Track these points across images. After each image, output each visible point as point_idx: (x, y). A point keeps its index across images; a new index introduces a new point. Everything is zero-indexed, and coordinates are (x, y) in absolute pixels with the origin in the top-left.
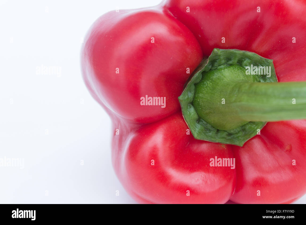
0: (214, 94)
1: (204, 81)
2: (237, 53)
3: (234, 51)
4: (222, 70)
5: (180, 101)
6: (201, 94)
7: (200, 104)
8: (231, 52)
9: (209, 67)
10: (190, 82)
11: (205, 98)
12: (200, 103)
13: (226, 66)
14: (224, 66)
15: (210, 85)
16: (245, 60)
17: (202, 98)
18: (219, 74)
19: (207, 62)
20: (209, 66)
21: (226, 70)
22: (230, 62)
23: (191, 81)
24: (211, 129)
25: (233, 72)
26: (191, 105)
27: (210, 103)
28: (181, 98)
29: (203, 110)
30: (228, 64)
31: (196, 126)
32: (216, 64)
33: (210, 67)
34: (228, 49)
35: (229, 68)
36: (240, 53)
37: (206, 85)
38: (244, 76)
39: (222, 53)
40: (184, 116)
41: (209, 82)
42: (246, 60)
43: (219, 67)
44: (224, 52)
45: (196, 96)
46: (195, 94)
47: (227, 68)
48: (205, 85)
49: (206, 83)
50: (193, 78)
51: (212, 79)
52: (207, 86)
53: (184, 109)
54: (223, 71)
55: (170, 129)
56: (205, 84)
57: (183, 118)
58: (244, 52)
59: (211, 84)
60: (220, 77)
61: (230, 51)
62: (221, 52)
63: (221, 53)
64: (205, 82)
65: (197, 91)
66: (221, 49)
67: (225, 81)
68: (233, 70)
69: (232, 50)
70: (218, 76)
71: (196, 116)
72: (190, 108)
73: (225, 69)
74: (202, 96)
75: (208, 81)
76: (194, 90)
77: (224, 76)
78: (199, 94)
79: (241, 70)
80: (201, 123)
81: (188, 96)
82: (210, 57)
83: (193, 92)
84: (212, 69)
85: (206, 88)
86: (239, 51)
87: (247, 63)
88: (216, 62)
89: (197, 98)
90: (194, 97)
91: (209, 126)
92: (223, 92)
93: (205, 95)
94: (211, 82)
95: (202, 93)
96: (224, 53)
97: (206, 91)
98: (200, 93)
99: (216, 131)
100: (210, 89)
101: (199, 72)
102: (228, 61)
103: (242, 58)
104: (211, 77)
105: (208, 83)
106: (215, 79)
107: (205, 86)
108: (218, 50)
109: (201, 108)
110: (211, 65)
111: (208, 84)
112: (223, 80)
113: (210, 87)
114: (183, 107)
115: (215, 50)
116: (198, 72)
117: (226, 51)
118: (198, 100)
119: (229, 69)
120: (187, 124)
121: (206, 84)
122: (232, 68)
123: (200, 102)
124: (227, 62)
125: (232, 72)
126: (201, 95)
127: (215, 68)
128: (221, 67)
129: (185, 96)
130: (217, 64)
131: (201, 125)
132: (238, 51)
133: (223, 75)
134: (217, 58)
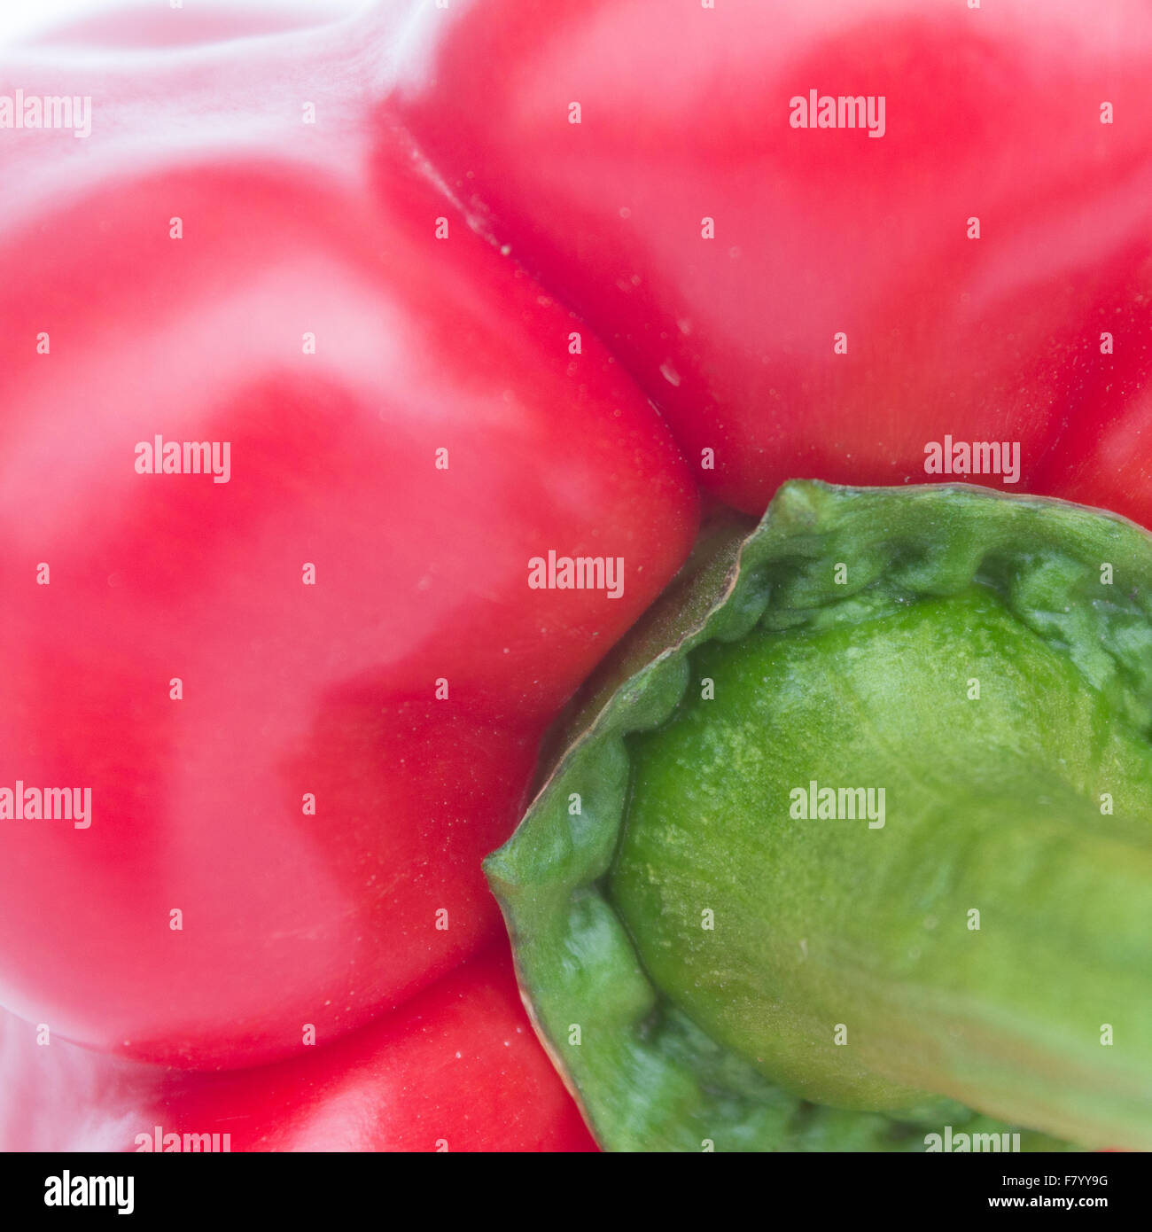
0: (773, 854)
1: (704, 724)
2: (977, 514)
3: (953, 501)
4: (847, 645)
5: (495, 889)
6: (672, 830)
7: (667, 910)
8: (923, 508)
9: (747, 608)
10: (585, 742)
11: (703, 872)
12: (662, 904)
13: (886, 607)
14: (869, 609)
15: (750, 764)
16: (1038, 563)
17: (682, 864)
18: (825, 683)
19: (729, 582)
20: (748, 599)
21: (880, 643)
22: (919, 578)
23: (593, 726)
24: (752, 1092)
25: (931, 671)
26: (597, 904)
27: (738, 917)
28: (504, 866)
29: (688, 961)
30: (902, 591)
31: (629, 1075)
32: (801, 593)
33: (756, 609)
34: (900, 482)
35: (902, 627)
36: (995, 519)
37: (718, 761)
38: (1019, 716)
39: (854, 515)
40: (532, 997)
41: (737, 740)
42: (1047, 566)
43: (827, 617)
44: (866, 507)
45: (637, 839)
46: (628, 816)
47: (889, 628)
48: (710, 762)
49: (721, 739)
50: (610, 712)
51: (764, 719)
52: (721, 772)
53: (532, 944)
54: (852, 652)
55: (414, 1119)
56: (710, 751)
57: (521, 1015)
58: (1029, 511)
59: (755, 753)
60: (831, 705)
61: (917, 499)
62: (845, 509)
63: (838, 519)
64: (710, 735)
65: (645, 802)
66: (840, 487)
67: (863, 747)
68: (937, 646)
69: (933, 495)
70: (813, 691)
71: (632, 994)
72: (588, 923)
73: (871, 636)
74: (682, 847)
75: (734, 725)
76: (621, 785)
77: (863, 705)
78: (658, 823)
79: (1004, 654)
80: (671, 1043)
81: (570, 844)
82: (754, 543)
83: (610, 805)
84: (772, 622)
85: (717, 784)
86: (991, 501)
87: (1056, 590)
88: (805, 575)
89: (645, 863)
90: (622, 846)
91: (734, 1071)
92: (838, 853)
93: (702, 842)
94: (753, 739)
95: (679, 825)
96: (870, 516)
97: (717, 814)
98: (663, 818)
99: (790, 1109)
100: (747, 803)
101: (663, 662)
102: (898, 566)
103: (1014, 547)
104: (760, 696)
105: (734, 745)
106: (786, 716)
107: (706, 769)
108: (820, 493)
109: (667, 944)
110: (767, 593)
111: (733, 749)
112: (850, 739)
113: (746, 780)
114: (521, 930)
115: (794, 496)
116: (653, 665)
117: (885, 503)
118: (646, 871)
119: (906, 634)
120: (557, 1064)
121: (719, 749)
122: (926, 629)
123: (664, 892)
124: (894, 572)
125: (923, 666)
126: (671, 838)
127: (799, 620)
128: (840, 618)
129: (540, 849)
130: (810, 594)
131: (671, 1061)
132: (979, 503)
133: (849, 688)
134: (805, 553)
